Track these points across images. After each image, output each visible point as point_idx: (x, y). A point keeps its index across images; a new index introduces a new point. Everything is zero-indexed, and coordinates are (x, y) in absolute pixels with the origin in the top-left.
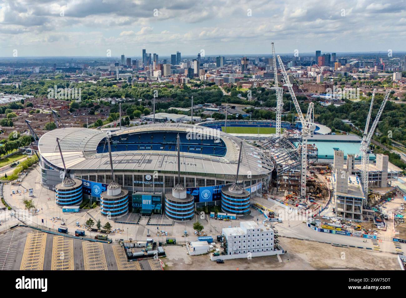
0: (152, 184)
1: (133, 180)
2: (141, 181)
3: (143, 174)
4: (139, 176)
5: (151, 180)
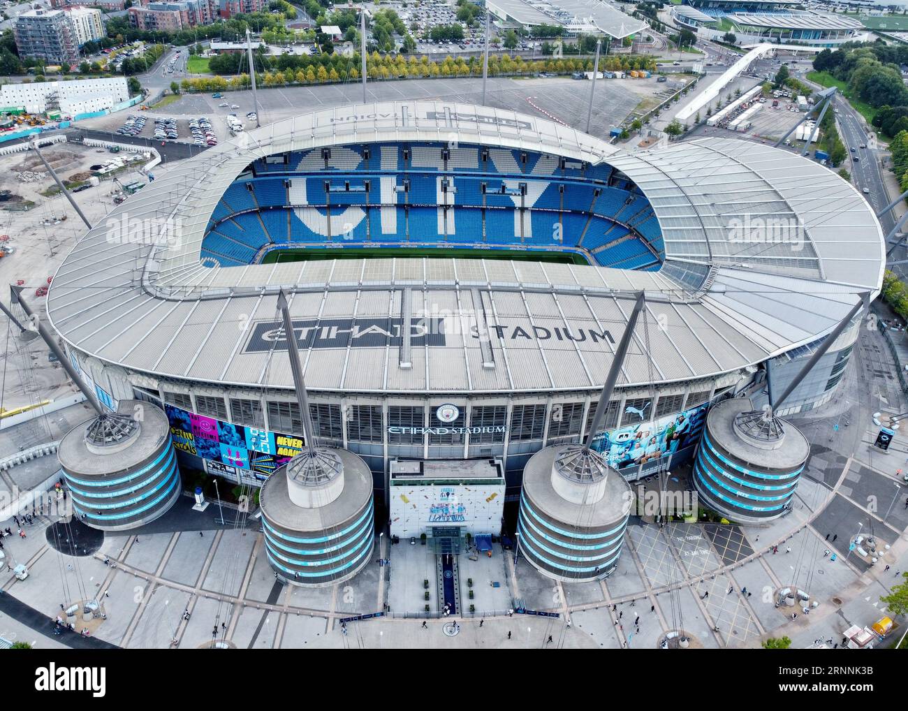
0: (462, 437)
1: (385, 423)
2: (419, 425)
3: (427, 405)
4: (408, 409)
5: (459, 423)
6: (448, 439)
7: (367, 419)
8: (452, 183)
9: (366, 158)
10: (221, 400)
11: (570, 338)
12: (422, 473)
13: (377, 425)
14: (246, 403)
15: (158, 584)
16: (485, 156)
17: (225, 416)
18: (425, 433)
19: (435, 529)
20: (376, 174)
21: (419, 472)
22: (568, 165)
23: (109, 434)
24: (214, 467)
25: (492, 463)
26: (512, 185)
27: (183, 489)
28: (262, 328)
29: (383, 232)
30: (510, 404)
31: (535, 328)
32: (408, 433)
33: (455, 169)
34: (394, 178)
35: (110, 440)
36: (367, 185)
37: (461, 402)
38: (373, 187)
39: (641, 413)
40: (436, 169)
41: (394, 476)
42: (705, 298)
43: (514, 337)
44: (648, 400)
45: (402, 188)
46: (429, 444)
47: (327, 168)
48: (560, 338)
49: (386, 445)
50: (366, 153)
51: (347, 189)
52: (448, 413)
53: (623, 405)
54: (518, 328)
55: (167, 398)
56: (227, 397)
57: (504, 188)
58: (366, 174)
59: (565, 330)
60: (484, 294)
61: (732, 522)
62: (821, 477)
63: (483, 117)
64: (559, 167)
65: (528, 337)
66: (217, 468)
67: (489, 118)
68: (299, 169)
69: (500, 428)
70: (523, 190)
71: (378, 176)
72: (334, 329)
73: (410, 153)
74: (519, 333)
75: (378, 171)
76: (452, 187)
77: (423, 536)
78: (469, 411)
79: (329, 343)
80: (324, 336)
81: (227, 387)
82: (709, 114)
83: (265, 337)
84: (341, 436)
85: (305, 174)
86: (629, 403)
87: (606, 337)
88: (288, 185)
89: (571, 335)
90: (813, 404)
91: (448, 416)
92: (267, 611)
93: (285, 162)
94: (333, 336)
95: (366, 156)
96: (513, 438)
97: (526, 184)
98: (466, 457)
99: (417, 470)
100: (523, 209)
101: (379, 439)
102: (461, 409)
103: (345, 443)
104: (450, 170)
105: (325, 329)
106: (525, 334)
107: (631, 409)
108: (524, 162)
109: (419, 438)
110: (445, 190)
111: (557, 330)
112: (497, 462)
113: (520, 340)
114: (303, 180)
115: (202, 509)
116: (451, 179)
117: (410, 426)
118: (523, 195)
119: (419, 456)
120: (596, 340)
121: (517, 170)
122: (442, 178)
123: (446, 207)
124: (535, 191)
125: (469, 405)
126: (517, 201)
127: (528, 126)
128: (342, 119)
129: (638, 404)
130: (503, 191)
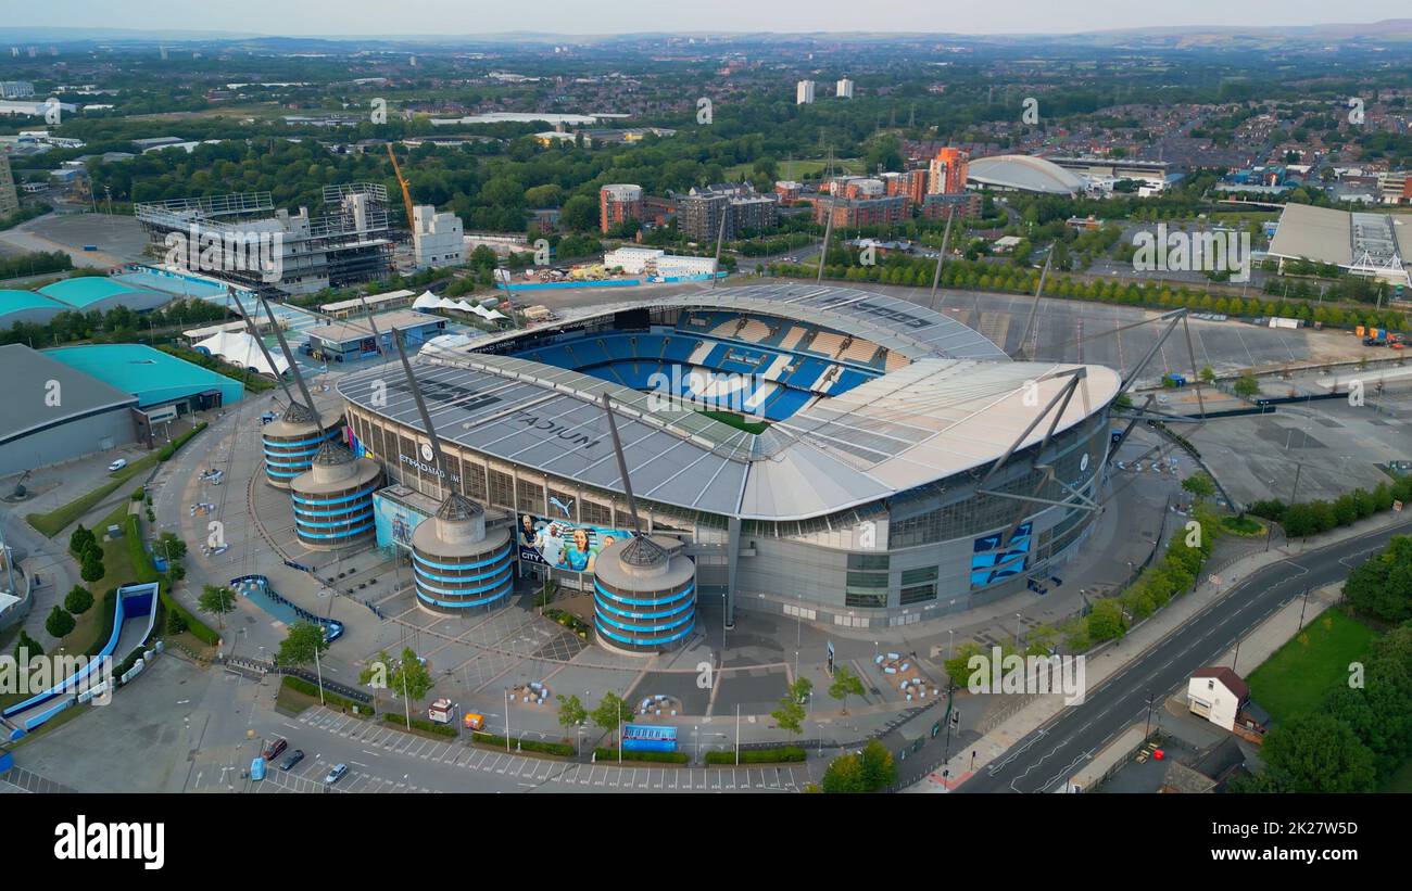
8: (839, 374)
20: (774, 350)
33: (846, 360)
34: (790, 358)
39: (566, 508)
40: (828, 356)
45: (791, 369)
47: (735, 337)
58: (769, 349)
68: (712, 334)
73: (815, 336)
85: (720, 340)
104: (840, 360)
107: (554, 501)
110: (828, 378)
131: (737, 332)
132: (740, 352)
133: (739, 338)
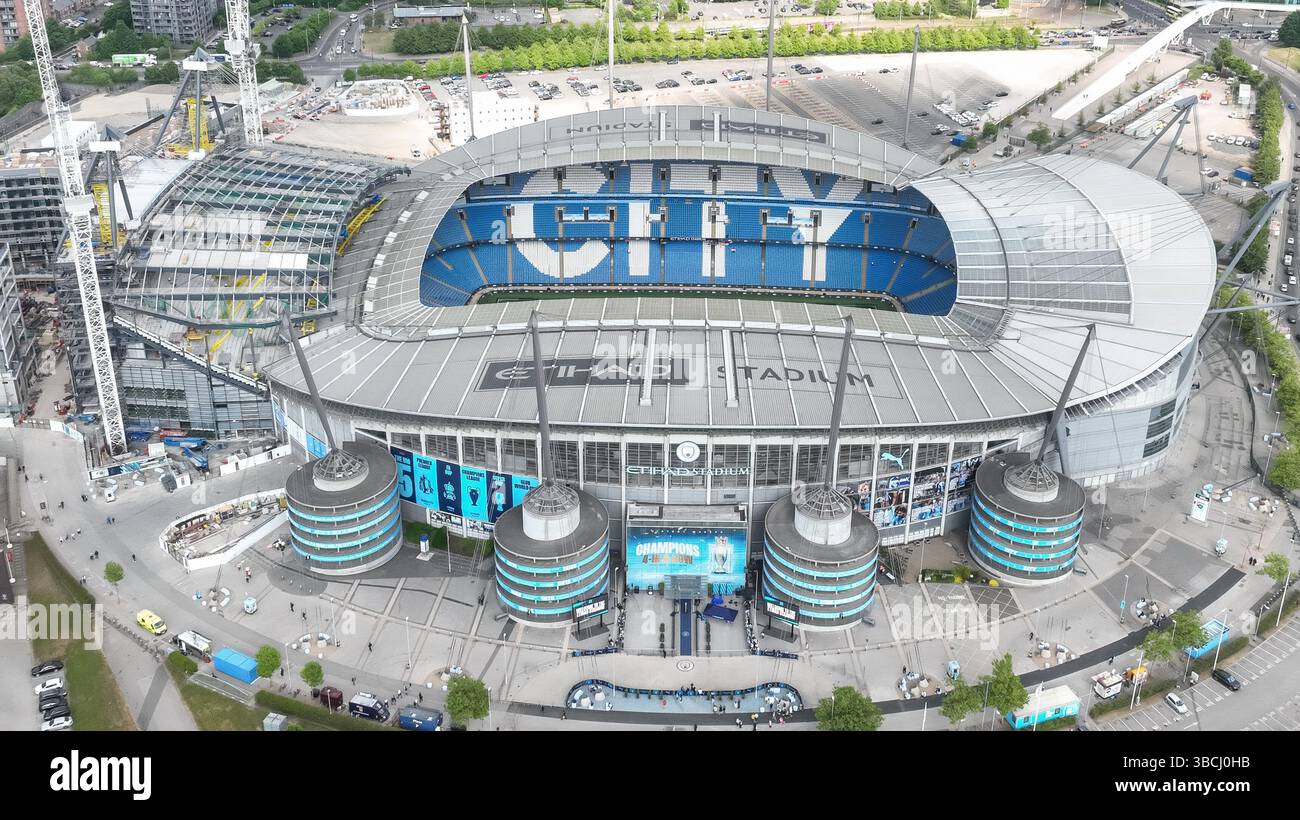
6: (689, 482)
7: (603, 458)
9: (612, 177)
10: (453, 439)
11: (825, 381)
12: (660, 516)
13: (615, 465)
14: (480, 441)
15: (388, 621)
16: (766, 175)
17: (455, 457)
18: (666, 473)
19: (674, 578)
20: (625, 198)
21: (657, 515)
22: (874, 188)
23: (340, 470)
24: (438, 518)
25: (737, 510)
26: (802, 214)
27: (404, 541)
28: (495, 367)
29: (632, 273)
30: (752, 442)
31: (786, 370)
32: (647, 474)
33: (727, 193)
34: (647, 204)
35: (341, 476)
36: (612, 212)
37: (702, 439)
38: (621, 216)
39: (900, 461)
40: (702, 192)
41: (631, 517)
42: (996, 345)
43: (763, 378)
44: (906, 447)
45: (657, 217)
46: (669, 487)
47: (561, 191)
48: (813, 379)
49: (624, 488)
50: (612, 172)
51: (586, 217)
52: (688, 450)
53: (877, 449)
54: (769, 370)
55: (393, 441)
56: (460, 434)
57: (791, 217)
59: (821, 373)
60: (736, 336)
61: (1001, 585)
62: (1118, 546)
63: (763, 127)
64: (863, 190)
65: (779, 379)
66: (441, 519)
67: (770, 127)
68: (526, 192)
69: (744, 469)
70: (816, 219)
71: (625, 201)
72: (572, 369)
74: (770, 374)
75: (627, 195)
76: (722, 217)
77: (661, 585)
78: (710, 450)
79: (565, 381)
80: (561, 374)
81: (460, 423)
82: (1101, 113)
83: (499, 375)
84: (577, 477)
86: (884, 448)
87: (865, 380)
88: (509, 213)
89: (827, 377)
90: (1131, 472)
91: (688, 455)
92: (499, 646)
93: (508, 184)
94: (571, 374)
95: (611, 175)
96: (758, 483)
97: (820, 212)
98: (709, 503)
99: (656, 513)
100: (815, 245)
101: (617, 481)
102: (702, 447)
103: (582, 484)
105: (563, 369)
106: (775, 376)
107: (887, 456)
108: (818, 183)
109: (658, 480)
110: (713, 219)
111: (811, 373)
112: (741, 508)
113: (770, 381)
114: (530, 206)
115: (427, 559)
116: (722, 206)
117: (649, 465)
118: (816, 226)
119: (659, 501)
120: (852, 383)
121: (808, 194)
122: (710, 204)
123: (714, 242)
124: (833, 221)
125: (711, 442)
126: (807, 234)
127: (822, 138)
128: (581, 130)
129: (895, 449)
130: (790, 221)
131: (560, 186)
132: (572, 209)
133: (568, 192)
